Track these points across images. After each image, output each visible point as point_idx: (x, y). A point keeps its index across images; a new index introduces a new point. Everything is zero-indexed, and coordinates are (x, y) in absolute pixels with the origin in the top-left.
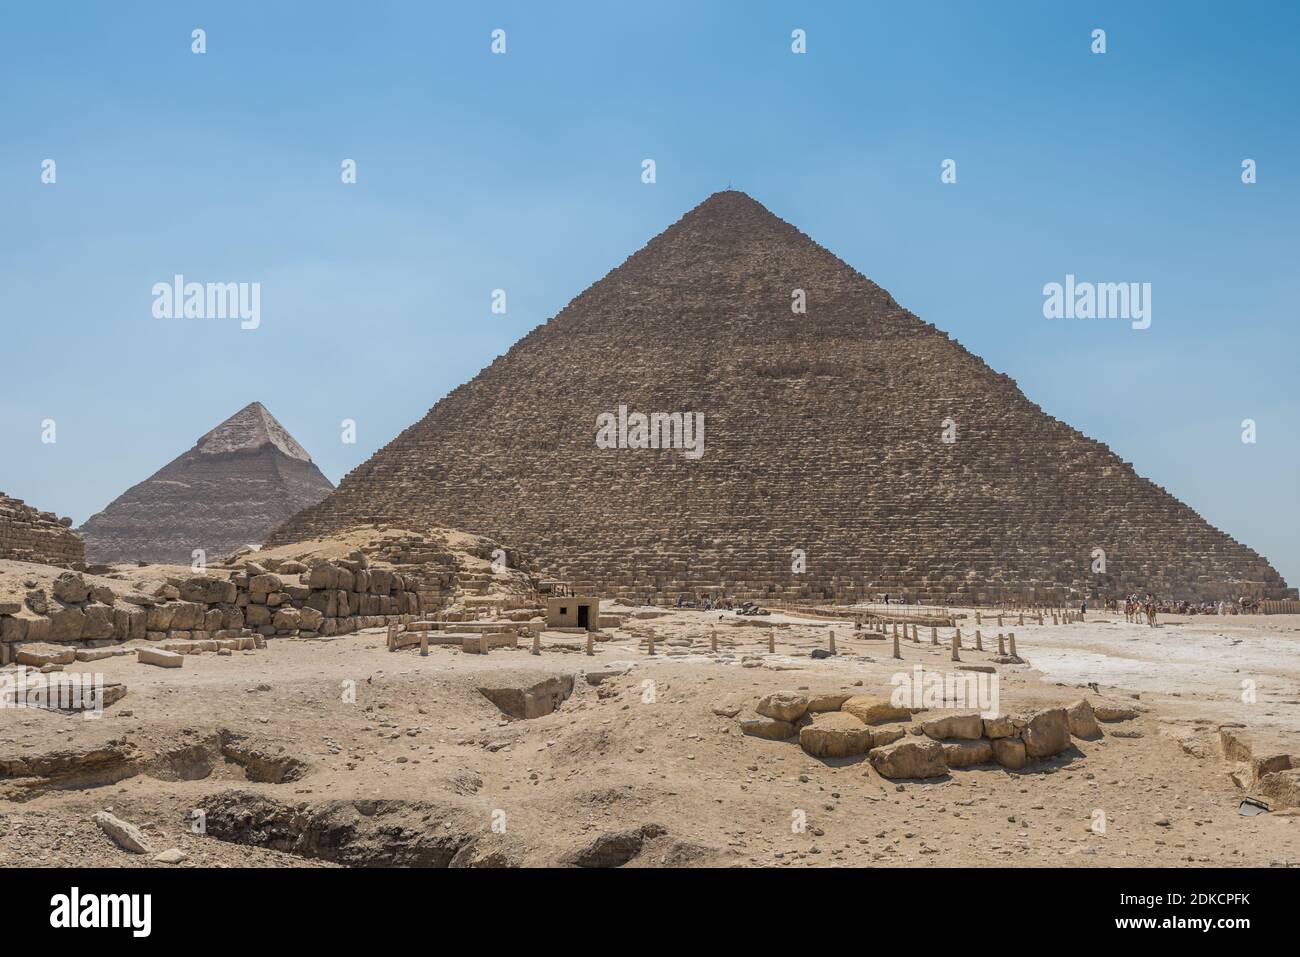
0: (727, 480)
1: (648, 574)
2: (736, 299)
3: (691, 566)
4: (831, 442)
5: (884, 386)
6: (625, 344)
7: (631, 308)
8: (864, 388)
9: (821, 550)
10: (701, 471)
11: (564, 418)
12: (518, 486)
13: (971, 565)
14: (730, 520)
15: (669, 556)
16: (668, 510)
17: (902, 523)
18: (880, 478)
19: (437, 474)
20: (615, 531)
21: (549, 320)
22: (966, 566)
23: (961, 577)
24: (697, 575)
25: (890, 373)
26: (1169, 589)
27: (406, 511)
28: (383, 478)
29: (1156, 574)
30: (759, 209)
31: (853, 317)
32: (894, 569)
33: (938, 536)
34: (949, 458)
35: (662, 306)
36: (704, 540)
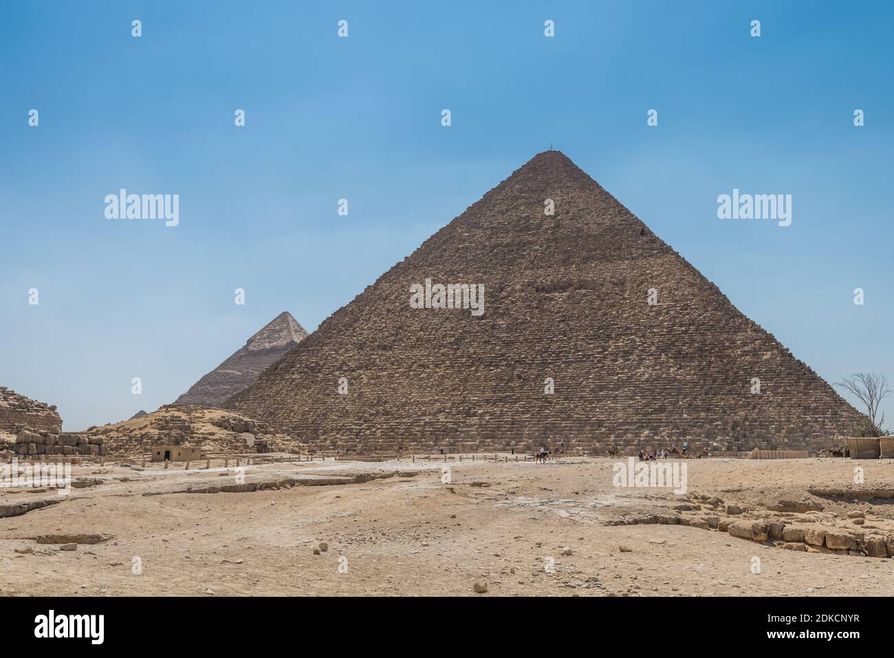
0: (497, 368)
1: (431, 434)
2: (534, 235)
3: (460, 429)
4: (574, 339)
5: (621, 295)
6: (452, 273)
7: (461, 246)
8: (607, 298)
9: (547, 417)
10: (481, 363)
11: (400, 328)
12: (363, 376)
13: (647, 427)
14: (492, 397)
15: (447, 422)
16: (454, 390)
17: (607, 397)
18: (600, 365)
19: (315, 369)
20: (417, 405)
21: (406, 258)
22: (643, 427)
23: (637, 435)
24: (462, 435)
25: (628, 285)
26: (787, 444)
27: (292, 394)
28: (283, 372)
29: (780, 432)
30: (567, 162)
31: (613, 244)
32: (592, 430)
33: (630, 406)
34: (653, 348)
35: (481, 243)
36: (472, 411)
